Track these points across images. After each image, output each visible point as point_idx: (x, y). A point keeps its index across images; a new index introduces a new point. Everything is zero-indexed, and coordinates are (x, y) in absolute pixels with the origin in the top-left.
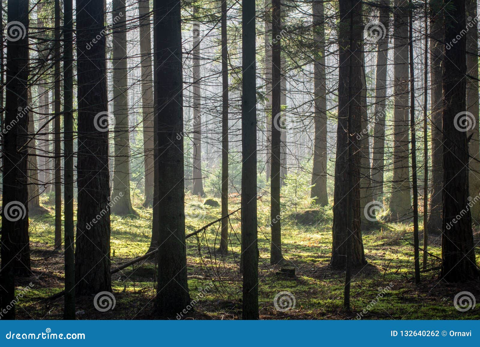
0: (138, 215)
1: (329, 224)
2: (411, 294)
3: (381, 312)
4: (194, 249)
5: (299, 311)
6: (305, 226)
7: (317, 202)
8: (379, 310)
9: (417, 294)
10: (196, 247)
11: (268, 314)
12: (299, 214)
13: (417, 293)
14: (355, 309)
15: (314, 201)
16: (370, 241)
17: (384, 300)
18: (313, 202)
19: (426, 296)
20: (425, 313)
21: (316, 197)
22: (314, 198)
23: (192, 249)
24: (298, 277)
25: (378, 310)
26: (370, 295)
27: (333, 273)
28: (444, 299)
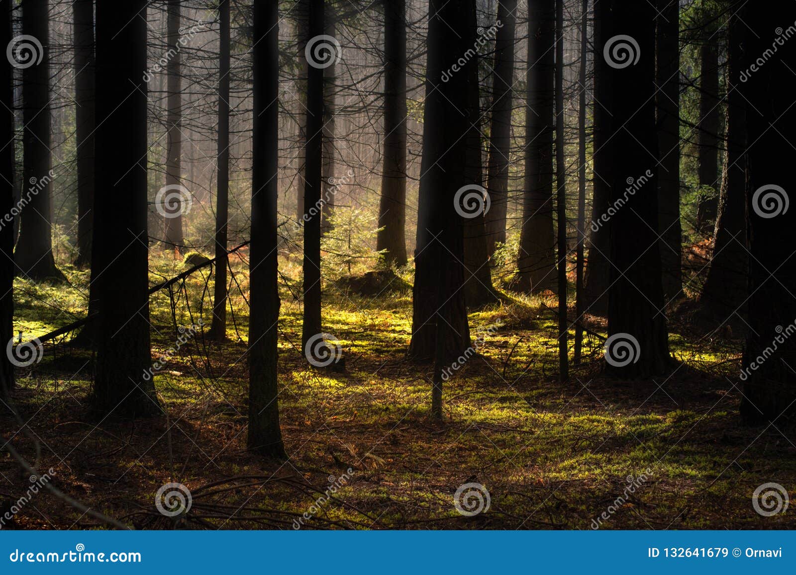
0: (66, 278)
1: (407, 295)
2: (553, 399)
3: (498, 423)
4: (164, 333)
5: (350, 421)
6: (366, 298)
7: (387, 258)
8: (494, 420)
9: (563, 399)
10: (169, 328)
11: (295, 425)
12: (355, 278)
13: (562, 396)
14: (451, 418)
15: (382, 256)
16: (480, 322)
17: (504, 407)
18: (380, 258)
19: (578, 402)
20: (577, 426)
21: (384, 251)
22: (381, 252)
23: (162, 331)
24: (350, 373)
25: (492, 419)
26: (478, 400)
27: (412, 370)
28: (611, 406)
